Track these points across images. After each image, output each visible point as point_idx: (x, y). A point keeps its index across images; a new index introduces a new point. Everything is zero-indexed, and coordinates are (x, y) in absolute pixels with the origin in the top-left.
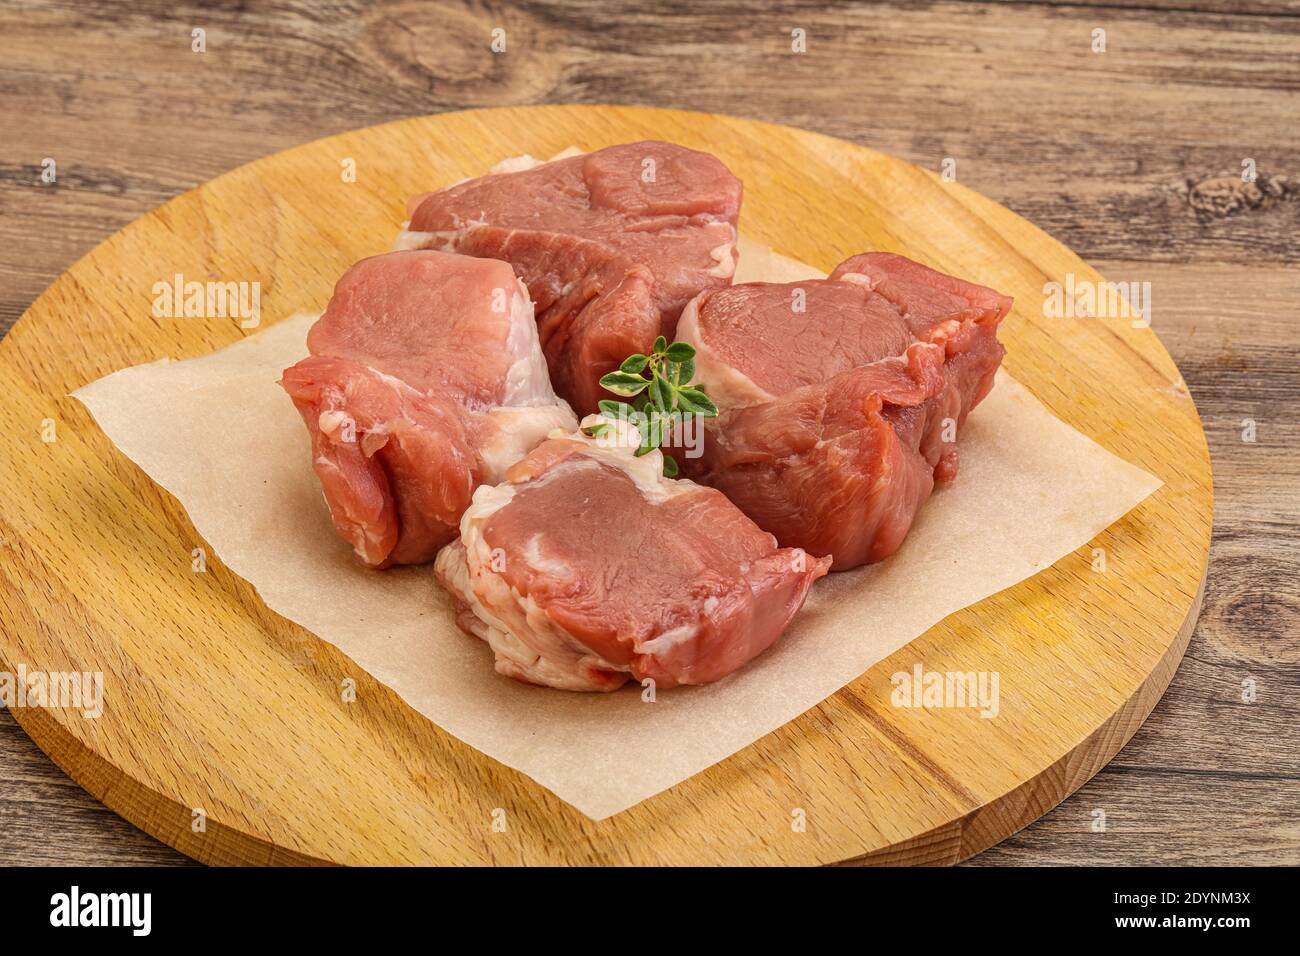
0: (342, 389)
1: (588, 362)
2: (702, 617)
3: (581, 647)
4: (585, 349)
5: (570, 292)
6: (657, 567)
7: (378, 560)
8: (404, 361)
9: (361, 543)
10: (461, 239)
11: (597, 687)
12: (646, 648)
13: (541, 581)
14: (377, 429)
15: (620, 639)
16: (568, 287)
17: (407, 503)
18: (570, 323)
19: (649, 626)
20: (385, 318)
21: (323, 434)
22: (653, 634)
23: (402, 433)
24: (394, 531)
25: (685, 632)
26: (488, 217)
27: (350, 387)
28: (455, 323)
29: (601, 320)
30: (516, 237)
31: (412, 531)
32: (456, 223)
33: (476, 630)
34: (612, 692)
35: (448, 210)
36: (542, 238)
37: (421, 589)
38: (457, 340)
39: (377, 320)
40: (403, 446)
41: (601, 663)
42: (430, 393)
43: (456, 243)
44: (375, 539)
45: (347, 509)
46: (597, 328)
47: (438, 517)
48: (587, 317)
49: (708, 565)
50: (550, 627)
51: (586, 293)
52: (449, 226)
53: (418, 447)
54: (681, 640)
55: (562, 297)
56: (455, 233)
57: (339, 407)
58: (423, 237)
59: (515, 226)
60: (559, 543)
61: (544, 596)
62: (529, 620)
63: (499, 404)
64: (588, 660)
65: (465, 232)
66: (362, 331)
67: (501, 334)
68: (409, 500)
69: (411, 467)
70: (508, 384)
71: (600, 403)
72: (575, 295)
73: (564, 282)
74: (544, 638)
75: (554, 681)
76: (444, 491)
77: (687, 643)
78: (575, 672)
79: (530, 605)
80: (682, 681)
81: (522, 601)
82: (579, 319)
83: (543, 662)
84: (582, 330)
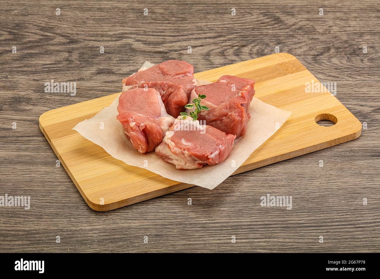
0: (132, 118)
1: (173, 106)
2: (220, 149)
3: (197, 159)
4: (173, 103)
5: (166, 93)
6: (208, 141)
7: (144, 152)
8: (140, 111)
9: (141, 149)
10: (140, 86)
11: (199, 167)
12: (210, 157)
13: (187, 147)
14: (142, 124)
15: (205, 156)
16: (165, 92)
17: (150, 139)
18: (167, 99)
19: (210, 153)
20: (132, 103)
21: (131, 127)
22: (211, 154)
23: (148, 125)
24: (147, 145)
25: (217, 152)
26: (144, 80)
27: (134, 117)
28: (148, 102)
29: (175, 97)
30: (151, 83)
31: (151, 145)
32: (138, 82)
33: (169, 161)
34: (201, 168)
35: (135, 80)
36: (157, 83)
37: (153, 156)
38: (149, 105)
39: (131, 104)
40: (148, 127)
41: (200, 162)
42: (148, 116)
43: (139, 87)
44: (144, 147)
45: (138, 142)
46: (175, 99)
47: (156, 141)
48: (171, 97)
49: (218, 139)
50: (190, 156)
51: (170, 92)
52: (136, 83)
53: (151, 127)
54: (216, 154)
55: (164, 94)
56: (138, 85)
57: (133, 122)
58: (130, 87)
59: (150, 81)
60: (188, 139)
61: (188, 150)
62: (185, 155)
63: (160, 117)
64: (197, 162)
65: (140, 84)
66: (129, 106)
67: (158, 103)
68: (150, 138)
69: (150, 131)
70: (161, 113)
71: (180, 113)
72: (167, 93)
73: (164, 91)
74: (189, 159)
75: (189, 168)
76: (158, 135)
77: (217, 155)
78: (194, 165)
79: (186, 152)
80: (217, 163)
81: (184, 152)
82: (169, 98)
83: (187, 164)
84: (171, 100)
